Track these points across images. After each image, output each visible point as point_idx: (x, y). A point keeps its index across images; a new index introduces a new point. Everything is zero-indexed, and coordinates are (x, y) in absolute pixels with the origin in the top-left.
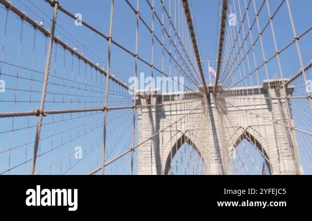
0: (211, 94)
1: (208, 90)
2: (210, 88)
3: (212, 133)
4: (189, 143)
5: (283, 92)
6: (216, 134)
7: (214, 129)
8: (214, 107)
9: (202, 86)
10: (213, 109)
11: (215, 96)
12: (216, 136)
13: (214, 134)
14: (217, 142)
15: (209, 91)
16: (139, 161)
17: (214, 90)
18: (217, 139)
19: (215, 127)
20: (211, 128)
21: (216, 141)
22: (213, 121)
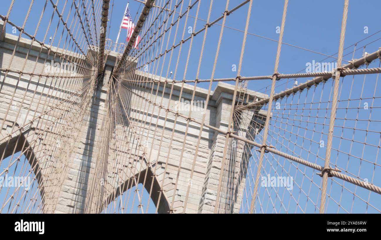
0: (108, 73)
1: (105, 62)
2: (112, 59)
3: (82, 151)
4: (28, 158)
5: (248, 116)
6: (90, 156)
7: (89, 145)
8: (103, 101)
9: (96, 49)
10: (102, 103)
11: (114, 78)
12: (90, 161)
13: (84, 154)
14: (88, 172)
15: (106, 65)
17: (116, 65)
18: (89, 167)
19: (93, 140)
20: (84, 141)
21: (86, 169)
22: (93, 126)
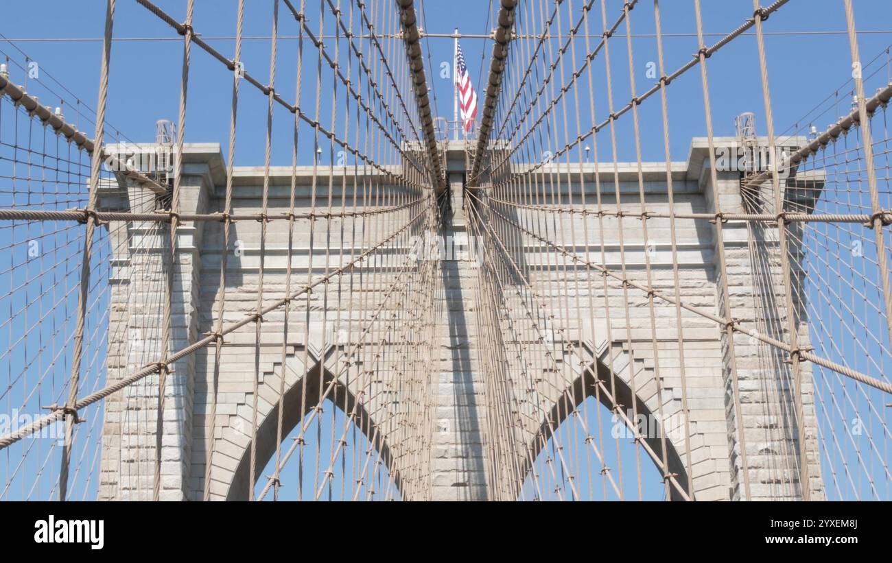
0: (457, 187)
1: (444, 168)
2: (456, 157)
3: (449, 365)
6: (468, 371)
7: (460, 347)
9: (417, 145)
11: (473, 194)
12: (469, 381)
13: (456, 370)
14: (472, 404)
15: (448, 174)
16: (103, 477)
17: (469, 167)
18: (471, 394)
19: (463, 335)
20: (447, 341)
21: (466, 399)
22: (456, 308)
